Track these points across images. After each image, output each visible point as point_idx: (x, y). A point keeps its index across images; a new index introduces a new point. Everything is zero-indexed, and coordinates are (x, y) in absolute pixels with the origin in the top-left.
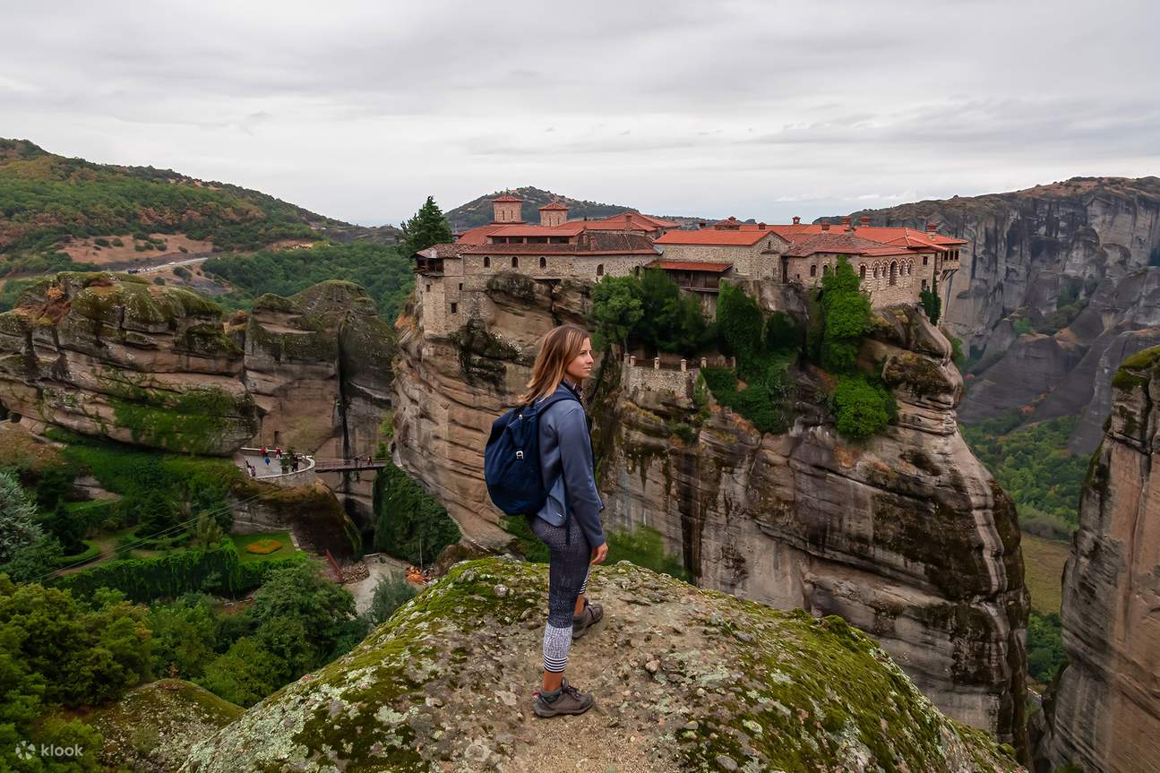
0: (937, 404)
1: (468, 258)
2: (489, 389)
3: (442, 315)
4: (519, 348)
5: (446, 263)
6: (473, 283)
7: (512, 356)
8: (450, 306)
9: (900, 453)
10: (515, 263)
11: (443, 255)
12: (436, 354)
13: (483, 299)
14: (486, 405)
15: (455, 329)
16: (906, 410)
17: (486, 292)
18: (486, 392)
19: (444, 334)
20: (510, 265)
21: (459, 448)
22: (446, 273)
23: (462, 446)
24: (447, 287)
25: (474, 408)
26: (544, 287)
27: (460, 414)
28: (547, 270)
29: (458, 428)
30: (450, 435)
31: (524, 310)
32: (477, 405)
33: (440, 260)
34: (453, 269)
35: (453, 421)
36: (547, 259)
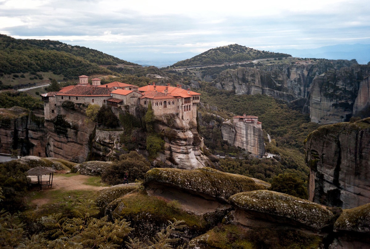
0: (177, 144)
1: (57, 96)
2: (64, 136)
3: (49, 113)
4: (71, 124)
5: (49, 98)
6: (59, 104)
7: (69, 126)
8: (51, 111)
9: (166, 158)
10: (70, 98)
11: (49, 96)
12: (48, 125)
13: (62, 109)
14: (63, 141)
15: (53, 117)
16: (167, 145)
17: (62, 106)
18: (63, 137)
19: (50, 119)
20: (68, 99)
21: (57, 154)
22: (50, 101)
23: (58, 154)
24: (50, 105)
25: (60, 142)
26: (78, 106)
27: (56, 143)
28: (78, 100)
29: (56, 148)
30: (54, 150)
31: (73, 112)
32: (60, 141)
33: (47, 97)
34: (52, 100)
35: (54, 146)
36: (78, 97)
